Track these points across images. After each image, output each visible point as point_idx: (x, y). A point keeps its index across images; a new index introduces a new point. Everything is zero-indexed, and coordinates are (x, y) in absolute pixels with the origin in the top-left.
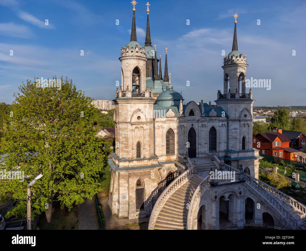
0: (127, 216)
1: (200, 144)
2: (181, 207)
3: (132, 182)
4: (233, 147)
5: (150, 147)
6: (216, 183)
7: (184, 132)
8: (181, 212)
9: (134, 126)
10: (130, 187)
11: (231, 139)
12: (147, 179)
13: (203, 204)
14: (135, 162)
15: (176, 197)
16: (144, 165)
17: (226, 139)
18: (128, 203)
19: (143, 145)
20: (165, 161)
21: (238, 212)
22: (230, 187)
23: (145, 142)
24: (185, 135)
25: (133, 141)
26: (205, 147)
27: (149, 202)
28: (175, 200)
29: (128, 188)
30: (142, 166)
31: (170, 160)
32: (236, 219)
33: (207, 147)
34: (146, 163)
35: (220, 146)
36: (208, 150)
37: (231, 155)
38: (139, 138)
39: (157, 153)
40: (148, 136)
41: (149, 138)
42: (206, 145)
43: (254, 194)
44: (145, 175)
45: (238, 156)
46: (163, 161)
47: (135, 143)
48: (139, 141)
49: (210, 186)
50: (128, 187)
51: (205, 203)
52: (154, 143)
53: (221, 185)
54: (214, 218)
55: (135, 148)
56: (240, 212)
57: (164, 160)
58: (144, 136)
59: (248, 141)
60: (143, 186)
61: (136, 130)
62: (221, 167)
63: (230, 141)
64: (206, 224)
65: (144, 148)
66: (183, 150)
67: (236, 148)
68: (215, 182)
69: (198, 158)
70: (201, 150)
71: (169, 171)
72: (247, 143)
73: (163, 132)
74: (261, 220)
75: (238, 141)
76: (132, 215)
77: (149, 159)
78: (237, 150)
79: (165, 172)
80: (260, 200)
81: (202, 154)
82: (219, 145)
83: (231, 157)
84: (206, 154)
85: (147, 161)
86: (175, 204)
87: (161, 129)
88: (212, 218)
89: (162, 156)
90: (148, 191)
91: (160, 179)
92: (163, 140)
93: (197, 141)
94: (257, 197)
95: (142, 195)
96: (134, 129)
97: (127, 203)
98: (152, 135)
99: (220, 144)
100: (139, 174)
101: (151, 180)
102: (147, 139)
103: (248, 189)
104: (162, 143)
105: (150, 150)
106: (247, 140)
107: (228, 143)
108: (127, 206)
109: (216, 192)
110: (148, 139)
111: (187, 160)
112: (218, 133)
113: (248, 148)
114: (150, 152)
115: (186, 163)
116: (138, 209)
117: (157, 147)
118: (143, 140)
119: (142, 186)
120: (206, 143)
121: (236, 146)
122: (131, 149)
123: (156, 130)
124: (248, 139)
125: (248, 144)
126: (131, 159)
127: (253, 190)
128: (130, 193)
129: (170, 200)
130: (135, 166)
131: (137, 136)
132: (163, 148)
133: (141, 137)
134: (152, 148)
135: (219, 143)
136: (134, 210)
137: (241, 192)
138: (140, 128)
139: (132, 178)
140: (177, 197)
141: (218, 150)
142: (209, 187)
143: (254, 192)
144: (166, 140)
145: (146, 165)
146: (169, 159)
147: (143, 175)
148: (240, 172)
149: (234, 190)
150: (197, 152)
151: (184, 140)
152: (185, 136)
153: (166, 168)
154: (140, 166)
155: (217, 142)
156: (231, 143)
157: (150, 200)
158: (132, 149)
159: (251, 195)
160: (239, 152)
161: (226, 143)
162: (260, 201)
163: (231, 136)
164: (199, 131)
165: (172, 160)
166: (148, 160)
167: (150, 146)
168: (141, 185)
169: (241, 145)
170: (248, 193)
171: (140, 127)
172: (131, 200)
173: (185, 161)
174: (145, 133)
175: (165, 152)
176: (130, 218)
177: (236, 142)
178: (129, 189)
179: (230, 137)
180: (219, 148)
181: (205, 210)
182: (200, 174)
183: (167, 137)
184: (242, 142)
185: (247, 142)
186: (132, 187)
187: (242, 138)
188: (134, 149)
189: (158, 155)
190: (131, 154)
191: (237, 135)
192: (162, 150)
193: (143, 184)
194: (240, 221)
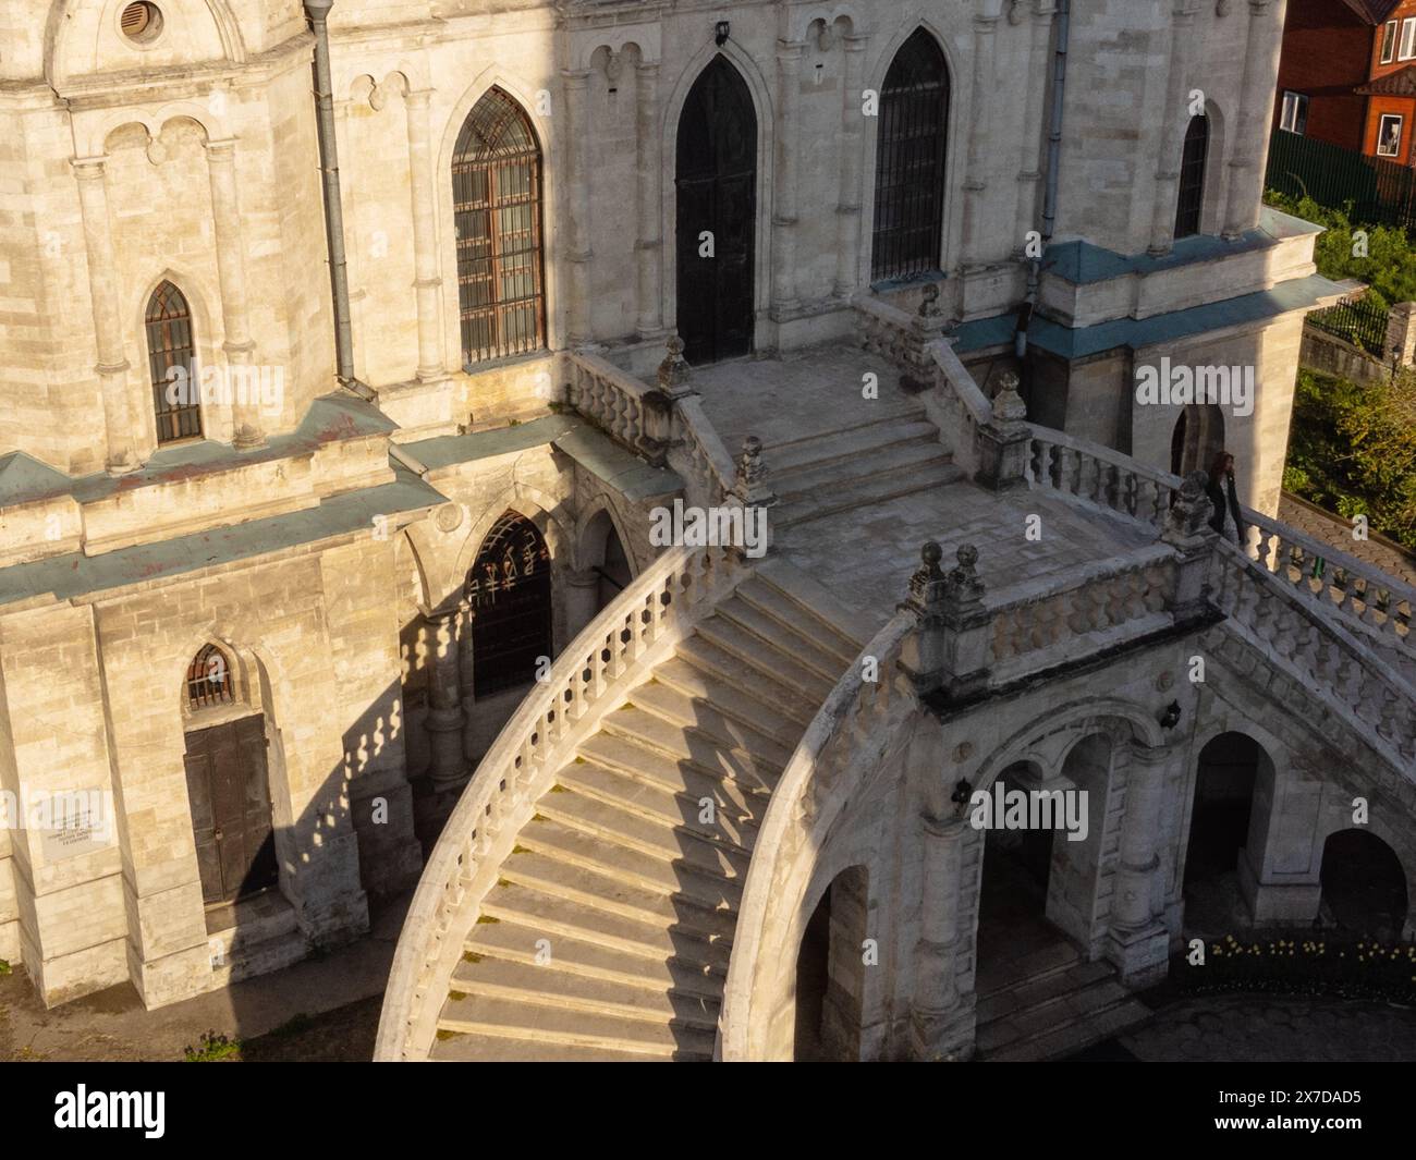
0: (122, 976)
1: (794, 222)
2: (647, 917)
3: (140, 685)
4: (1090, 219)
5: (291, 321)
6: (971, 678)
7: (641, 122)
8: (649, 969)
9: (95, 125)
10: (122, 731)
11: (1078, 144)
12: (295, 632)
13: (846, 864)
14: (145, 496)
15: (593, 810)
16: (252, 508)
17: (1035, 139)
18: (118, 868)
19: (215, 309)
20: (453, 431)
21: (1138, 861)
22: (1084, 686)
23: (235, 283)
24: (651, 146)
25: (99, 281)
26: (837, 246)
27: (318, 839)
28: (588, 847)
29: (107, 737)
30: (233, 520)
31: (501, 408)
32: (1111, 917)
33: (858, 243)
34: (270, 494)
35: (976, 221)
36: (866, 269)
37: (1074, 302)
38: (169, 247)
39: (369, 365)
40: (258, 208)
41: (279, 236)
42: (850, 223)
43: (1278, 705)
44: (268, 601)
45: (1135, 302)
46: (435, 434)
47: (132, 303)
48: (167, 271)
49: (913, 704)
50: (98, 734)
51: (867, 846)
52: (335, 265)
53: (1014, 690)
54: (936, 950)
55: (134, 347)
56: (1149, 859)
57: (445, 416)
58: (217, 215)
59: (1237, 151)
60: (256, 697)
61: (128, 162)
62: (993, 456)
63: (1068, 156)
64: (867, 1004)
65: (238, 341)
66: (628, 295)
67: (1123, 227)
68: (961, 672)
69: (772, 353)
70: (803, 275)
71: (495, 514)
72: (1225, 171)
73: (420, 146)
74: (1309, 885)
75: (1151, 157)
76: (174, 969)
77: (301, 447)
78: (1132, 244)
79: (463, 532)
80: (1319, 738)
81: (804, 312)
82: (967, 208)
83: (1071, 319)
84: (840, 309)
85: (280, 471)
86: (588, 883)
87: (394, 106)
88: (916, 951)
89: (418, 381)
90: (307, 741)
91: (418, 591)
92: (424, 225)
93: (763, 195)
94: (1301, 723)
95: (252, 775)
96: (98, 150)
97: (106, 871)
98: (301, 195)
99: (974, 197)
100: (205, 605)
101: (333, 635)
102: (259, 243)
103: (1234, 672)
104: (417, 251)
105: (295, 352)
106: (1223, 140)
107: (1046, 182)
108: (114, 894)
109: (964, 749)
110: (269, 247)
111: (683, 421)
112: (960, 95)
113: (1230, 212)
114: (296, 375)
115: (665, 445)
116: (225, 895)
117: (367, 301)
118: (209, 264)
119: (247, 699)
120: (852, 202)
121: (1127, 214)
122: (92, 363)
123: (338, 126)
124: (1239, 135)
125: (1232, 177)
126: (97, 468)
127: (1275, 671)
128: (127, 793)
129: (540, 848)
130: (160, 536)
131: (135, 221)
132: (429, 306)
133: (190, 229)
134: (314, 321)
135: (971, 188)
136: (183, 925)
137: (1174, 708)
138: (171, 136)
139: (138, 646)
140: (602, 807)
141: (950, 255)
142: (901, 715)
143: (1278, 688)
144: (457, 214)
145: (266, 513)
146: (492, 401)
147: (246, 607)
148: (1182, 541)
149: (1121, 701)
150: (762, 296)
151: (640, 197)
152: (648, 155)
153: (470, 491)
154: (202, 526)
155: (955, 176)
156: (1080, 178)
157: (331, 821)
158: (103, 370)
159: (1253, 712)
160: (1144, 265)
161: (1031, 187)
162: (1318, 747)
163: (1084, 109)
164: (783, 92)
165: (525, 408)
166: (286, 462)
167: (290, 311)
168: (237, 689)
169: (1171, 192)
170: (1233, 695)
171: (166, 125)
172: (152, 846)
173: (657, 429)
174: (224, 179)
175: (448, 343)
176: (154, 1001)
177: (1124, 177)
178: (121, 753)
179: (1073, 123)
180: (965, 239)
181: (861, 902)
182: (810, 552)
183: (468, 184)
184: (1179, 169)
185: (1227, 158)
186: (147, 727)
187: (1184, 128)
188: (126, 366)
189: (376, 381)
190: (96, 417)
191: (1139, 101)
192: (419, 323)
193: (255, 678)
194: (1143, 928)
